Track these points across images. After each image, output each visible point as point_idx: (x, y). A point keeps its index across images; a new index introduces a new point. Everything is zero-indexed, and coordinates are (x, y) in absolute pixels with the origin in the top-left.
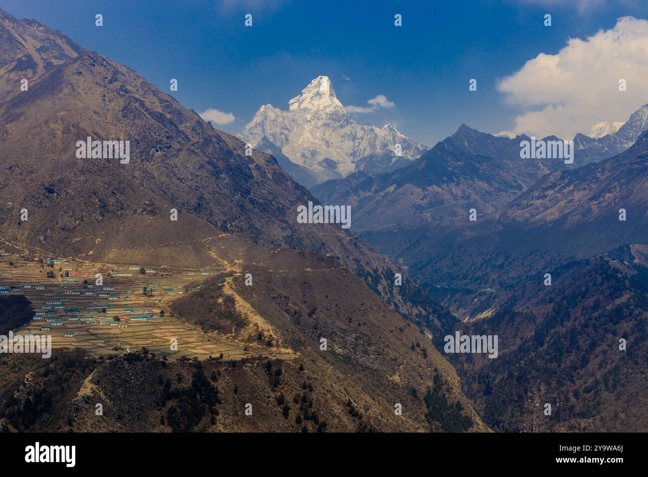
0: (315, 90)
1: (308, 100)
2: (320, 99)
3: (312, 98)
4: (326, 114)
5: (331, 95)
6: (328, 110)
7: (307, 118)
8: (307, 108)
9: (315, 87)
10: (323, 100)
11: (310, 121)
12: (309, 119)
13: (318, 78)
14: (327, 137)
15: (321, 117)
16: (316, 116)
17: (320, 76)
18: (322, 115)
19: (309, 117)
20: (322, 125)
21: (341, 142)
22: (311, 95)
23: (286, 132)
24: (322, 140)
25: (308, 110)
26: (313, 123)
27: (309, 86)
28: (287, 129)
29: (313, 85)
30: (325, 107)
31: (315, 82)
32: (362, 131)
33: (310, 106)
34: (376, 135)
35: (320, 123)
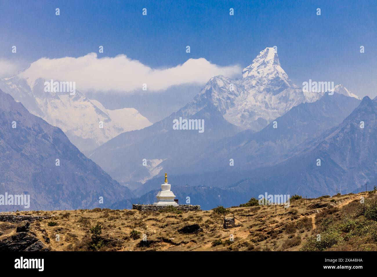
0: (262, 60)
1: (255, 69)
2: (265, 67)
3: (258, 67)
4: (269, 80)
5: (275, 63)
6: (270, 77)
7: (252, 85)
8: (254, 75)
9: (262, 57)
10: (268, 68)
11: (254, 87)
12: (254, 85)
13: (265, 50)
14: (267, 100)
15: (264, 83)
16: (260, 82)
17: (267, 48)
18: (265, 81)
19: (254, 83)
20: (264, 90)
21: (279, 103)
22: (258, 64)
23: (232, 97)
24: (262, 102)
25: (254, 77)
26: (257, 88)
27: (258, 57)
28: (235, 94)
29: (261, 55)
30: (268, 74)
31: (262, 53)
32: (294, 94)
33: (256, 74)
34: (304, 97)
35: (262, 88)
